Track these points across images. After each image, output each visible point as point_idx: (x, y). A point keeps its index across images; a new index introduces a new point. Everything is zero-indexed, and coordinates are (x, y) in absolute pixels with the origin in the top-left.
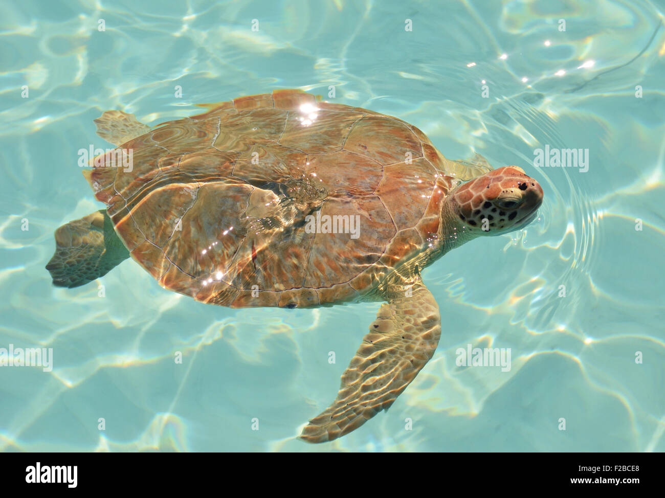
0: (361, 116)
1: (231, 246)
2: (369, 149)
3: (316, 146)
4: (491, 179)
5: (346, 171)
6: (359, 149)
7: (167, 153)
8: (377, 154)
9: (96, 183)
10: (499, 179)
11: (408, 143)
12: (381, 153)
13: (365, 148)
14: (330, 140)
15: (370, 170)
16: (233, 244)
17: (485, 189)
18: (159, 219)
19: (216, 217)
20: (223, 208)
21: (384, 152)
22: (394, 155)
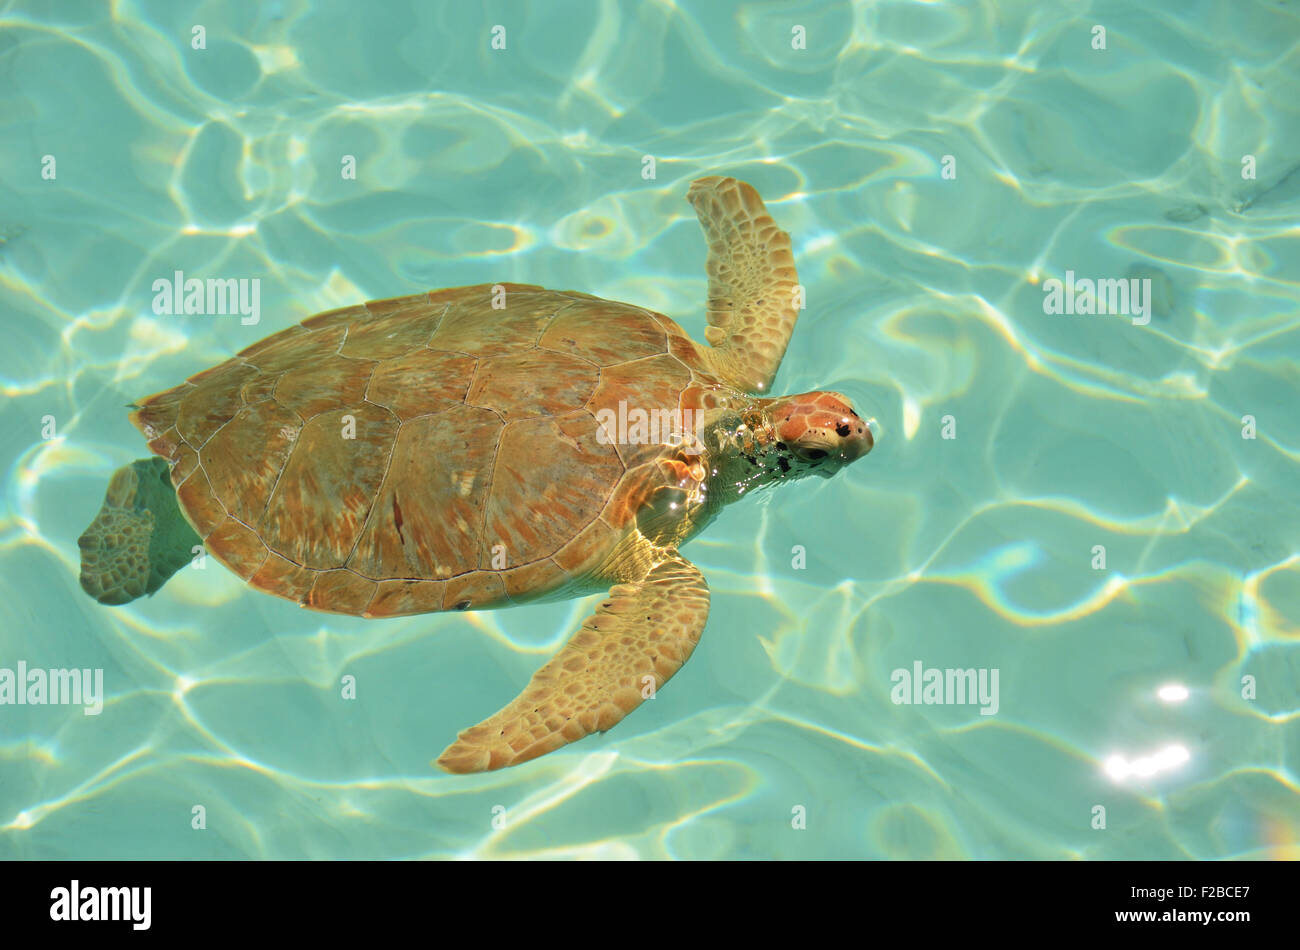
0: (571, 302)
1: (358, 504)
2: (580, 344)
3: (494, 345)
4: (794, 408)
5: (540, 378)
6: (563, 346)
7: (255, 375)
8: (590, 352)
9: (149, 428)
10: (807, 410)
11: (643, 335)
12: (598, 351)
13: (573, 343)
14: (516, 334)
15: (580, 375)
16: (363, 499)
17: (783, 422)
18: (248, 475)
19: (345, 469)
20: (356, 455)
21: (602, 347)
22: (620, 353)
